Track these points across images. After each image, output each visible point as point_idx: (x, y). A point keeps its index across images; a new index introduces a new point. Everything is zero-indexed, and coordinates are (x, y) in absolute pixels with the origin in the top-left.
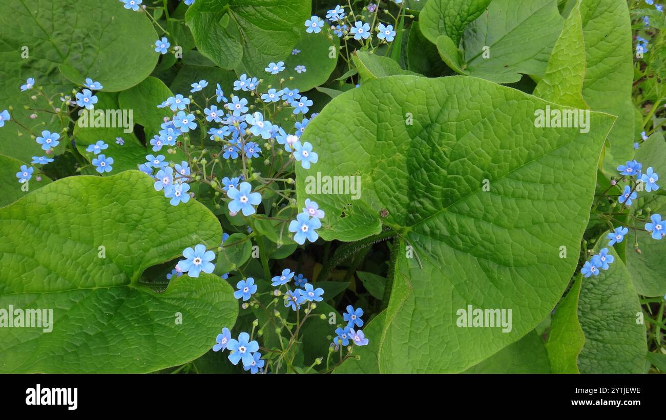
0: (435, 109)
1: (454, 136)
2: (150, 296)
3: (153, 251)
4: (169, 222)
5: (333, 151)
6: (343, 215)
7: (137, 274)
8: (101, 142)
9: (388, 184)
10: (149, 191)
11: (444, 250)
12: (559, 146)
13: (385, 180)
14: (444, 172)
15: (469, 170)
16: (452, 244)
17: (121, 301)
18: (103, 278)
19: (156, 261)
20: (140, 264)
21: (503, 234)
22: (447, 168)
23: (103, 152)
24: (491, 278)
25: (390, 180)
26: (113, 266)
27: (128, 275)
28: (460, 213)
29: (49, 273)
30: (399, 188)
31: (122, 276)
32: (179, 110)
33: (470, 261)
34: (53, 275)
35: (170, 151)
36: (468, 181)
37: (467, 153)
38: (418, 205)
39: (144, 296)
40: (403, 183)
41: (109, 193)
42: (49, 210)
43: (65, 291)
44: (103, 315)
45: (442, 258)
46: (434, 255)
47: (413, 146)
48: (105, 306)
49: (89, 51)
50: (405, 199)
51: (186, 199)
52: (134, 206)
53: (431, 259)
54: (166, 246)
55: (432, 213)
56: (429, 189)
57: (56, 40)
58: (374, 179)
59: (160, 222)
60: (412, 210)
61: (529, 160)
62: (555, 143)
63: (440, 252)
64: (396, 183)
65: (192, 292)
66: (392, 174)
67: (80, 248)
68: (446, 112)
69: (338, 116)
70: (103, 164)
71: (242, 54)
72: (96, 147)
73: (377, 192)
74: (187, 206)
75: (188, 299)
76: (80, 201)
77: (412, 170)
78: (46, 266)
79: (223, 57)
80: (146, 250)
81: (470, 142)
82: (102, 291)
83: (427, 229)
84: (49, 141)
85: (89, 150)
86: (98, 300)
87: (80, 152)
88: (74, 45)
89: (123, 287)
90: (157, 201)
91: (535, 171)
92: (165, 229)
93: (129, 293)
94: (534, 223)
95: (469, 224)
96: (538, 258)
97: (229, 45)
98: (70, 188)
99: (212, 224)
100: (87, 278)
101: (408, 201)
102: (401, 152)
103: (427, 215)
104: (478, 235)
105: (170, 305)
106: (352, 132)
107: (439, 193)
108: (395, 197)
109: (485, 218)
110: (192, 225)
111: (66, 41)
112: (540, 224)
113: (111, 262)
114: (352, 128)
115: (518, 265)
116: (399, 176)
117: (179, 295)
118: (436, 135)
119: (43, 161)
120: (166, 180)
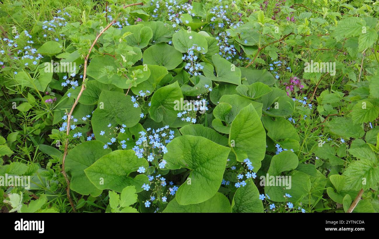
0: (196, 142)
1: (199, 149)
2: (131, 179)
3: (133, 168)
4: (137, 162)
5: (174, 150)
6: (174, 164)
7: (129, 174)
8: (124, 141)
9: (187, 158)
10: (134, 155)
11: (200, 175)
12: (221, 153)
13: (186, 157)
14: (198, 157)
15: (203, 157)
16: (201, 174)
17: (124, 179)
18: (121, 173)
19: (133, 171)
20: (130, 171)
21: (210, 172)
22: (199, 156)
23: (124, 143)
24: (208, 183)
25: (188, 157)
26: (124, 171)
27: (127, 174)
28: (203, 167)
29: (111, 170)
30: (190, 159)
31: (125, 174)
32: (143, 136)
33: (204, 179)
34: (112, 171)
35: (140, 146)
36: (204, 159)
37: (203, 153)
38: (194, 164)
39: (130, 179)
40: (191, 158)
41: (125, 154)
42: (113, 156)
43: (113, 175)
44: (120, 182)
45: (199, 178)
46: (198, 177)
47: (192, 150)
48: (121, 180)
49: (123, 113)
50: (192, 162)
51: (142, 157)
52: (130, 157)
53: (197, 178)
54: (136, 168)
55: (198, 166)
56: (196, 160)
57: (115, 110)
58: (184, 157)
59: (135, 162)
60: (194, 165)
61: (215, 156)
62: (220, 153)
63: (199, 176)
64: (189, 158)
65: (140, 179)
66: (188, 156)
67: (118, 166)
68: (198, 144)
69: (175, 142)
70: (124, 146)
71: (163, 118)
72: (123, 142)
73: (185, 160)
74: (142, 159)
75: (139, 181)
76: (120, 155)
77: (193, 156)
78: (111, 169)
79: (158, 119)
80: (131, 168)
81: (203, 150)
82: (121, 177)
83: (197, 170)
84: (113, 140)
85: (121, 142)
86: (120, 178)
87: (119, 142)
88: (119, 111)
89: (125, 176)
90: (135, 157)
91: (216, 159)
92: (136, 164)
93: (126, 178)
94: (215, 170)
95: (204, 169)
96: (216, 179)
97: (160, 115)
98: (118, 152)
99: (147, 164)
100: (118, 173)
101: (192, 163)
102: (190, 151)
103: (197, 167)
104: (205, 172)
105: (135, 182)
106: (178, 146)
107: (198, 162)
108: (189, 162)
109: (207, 169)
110: (142, 163)
111: (117, 110)
112: (216, 171)
113: (123, 170)
114: (179, 145)
115: (213, 180)
116: (190, 157)
117: (137, 180)
118: (196, 148)
119: (110, 144)
120: (138, 153)
